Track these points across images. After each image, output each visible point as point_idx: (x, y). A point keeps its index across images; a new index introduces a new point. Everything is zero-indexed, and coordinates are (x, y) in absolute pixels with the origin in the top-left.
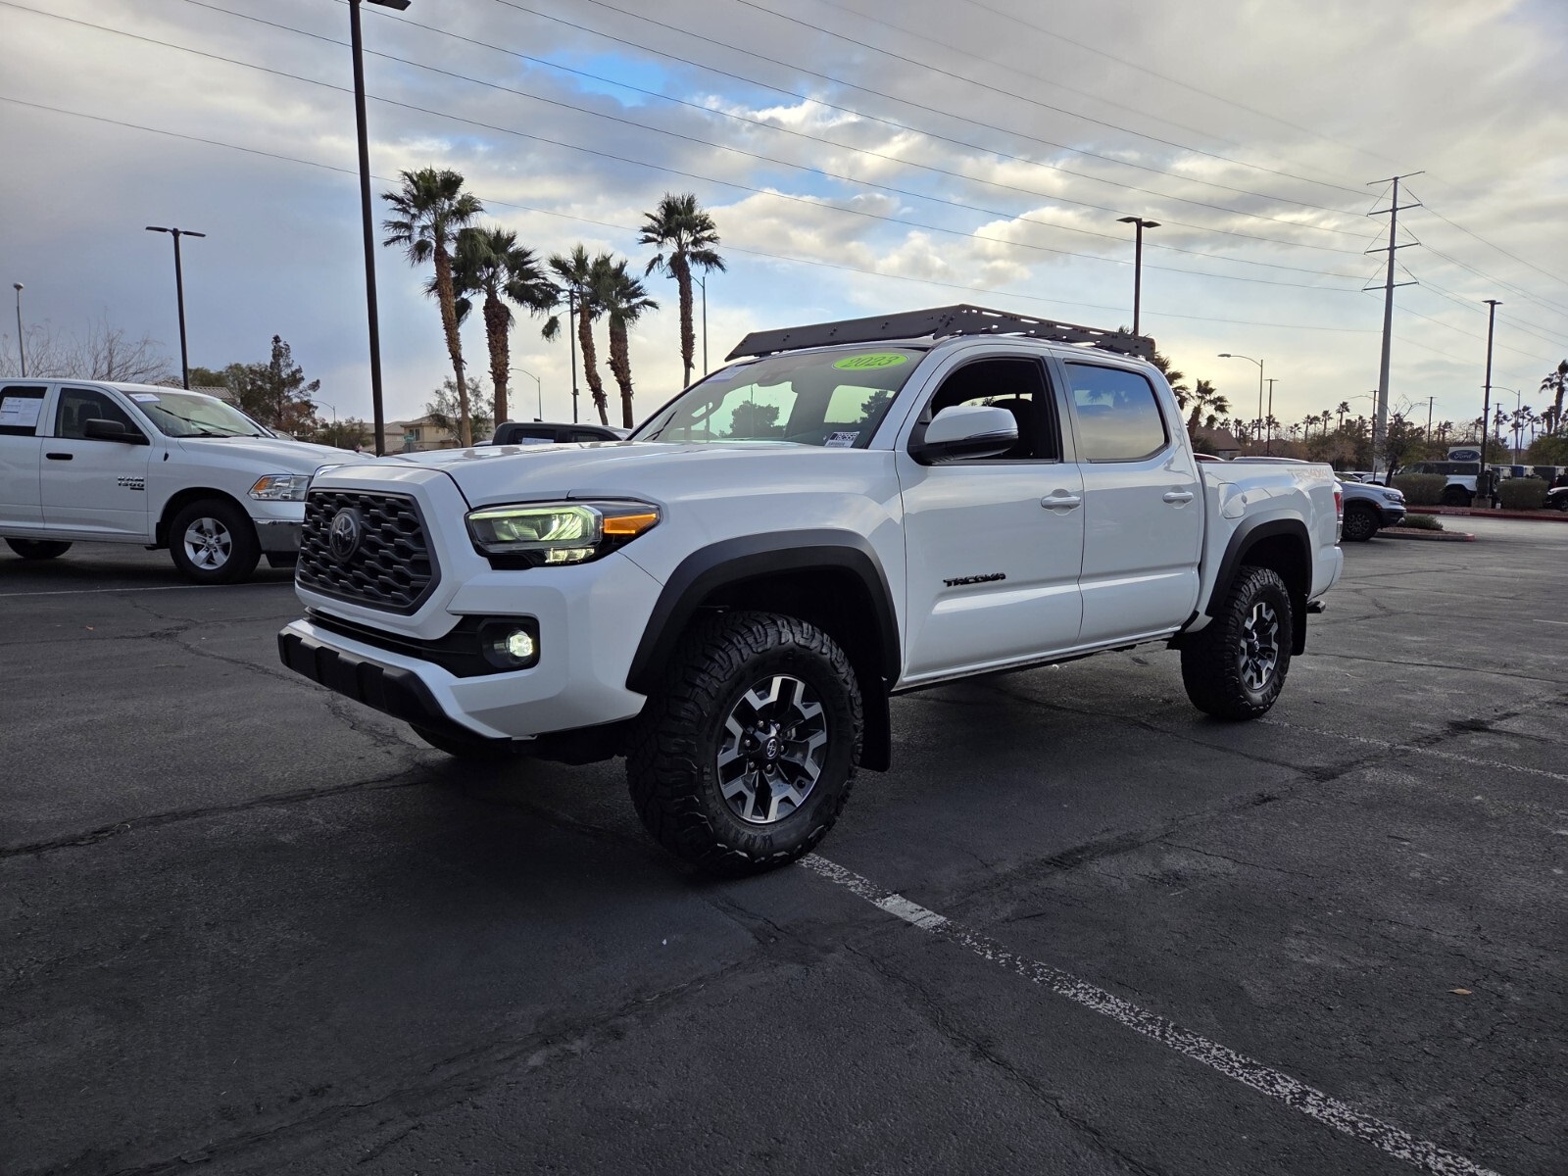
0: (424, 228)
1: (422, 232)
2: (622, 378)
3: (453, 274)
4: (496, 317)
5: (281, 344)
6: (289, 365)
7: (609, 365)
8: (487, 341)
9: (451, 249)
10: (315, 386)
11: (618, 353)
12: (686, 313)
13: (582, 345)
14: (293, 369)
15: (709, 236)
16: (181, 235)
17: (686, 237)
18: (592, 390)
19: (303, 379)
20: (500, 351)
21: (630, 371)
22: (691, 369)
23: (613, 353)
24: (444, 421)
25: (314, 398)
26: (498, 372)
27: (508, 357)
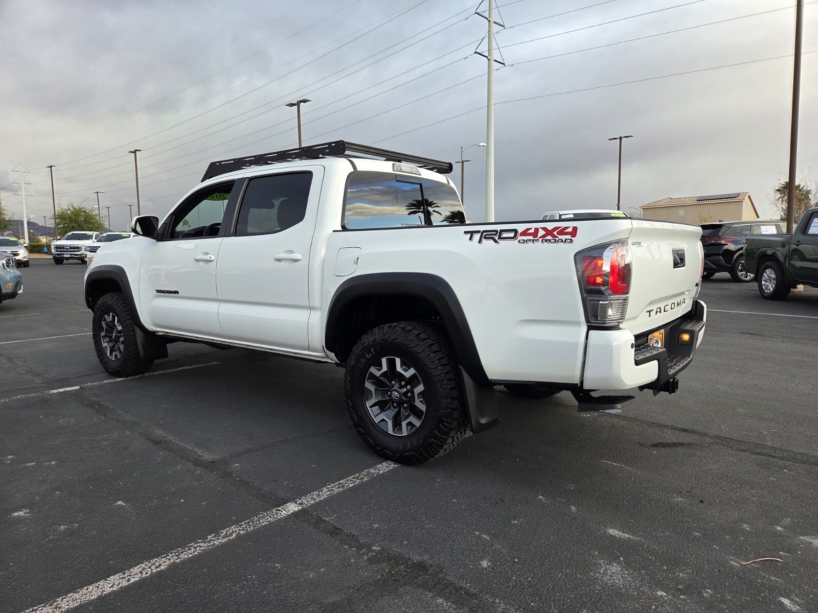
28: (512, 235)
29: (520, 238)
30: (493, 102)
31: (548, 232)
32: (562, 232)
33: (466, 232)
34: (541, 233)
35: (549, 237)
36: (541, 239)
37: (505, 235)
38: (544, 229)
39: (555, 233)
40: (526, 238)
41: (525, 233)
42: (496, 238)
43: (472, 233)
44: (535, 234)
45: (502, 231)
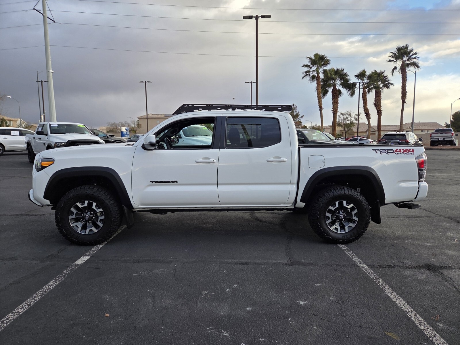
0: (313, 71)
1: (313, 72)
2: (378, 109)
3: (322, 83)
4: (335, 94)
5: (295, 106)
6: (296, 111)
7: (374, 105)
8: (332, 101)
9: (322, 76)
10: (302, 117)
11: (377, 101)
12: (404, 85)
13: (363, 99)
14: (297, 112)
15: (415, 57)
16: (253, 83)
17: (405, 58)
18: (366, 114)
19: (299, 115)
20: (335, 104)
21: (381, 106)
22: (405, 104)
23: (375, 101)
24: (340, 124)
25: (302, 120)
26: (334, 110)
27: (338, 105)
28: (392, 151)
29: (395, 152)
30: (49, 44)
31: (405, 151)
32: (409, 151)
33: (373, 150)
34: (402, 151)
35: (405, 152)
36: (403, 153)
37: (389, 151)
38: (403, 149)
39: (407, 151)
40: (398, 152)
41: (396, 151)
42: (387, 152)
43: (376, 150)
44: (400, 151)
45: (387, 150)
